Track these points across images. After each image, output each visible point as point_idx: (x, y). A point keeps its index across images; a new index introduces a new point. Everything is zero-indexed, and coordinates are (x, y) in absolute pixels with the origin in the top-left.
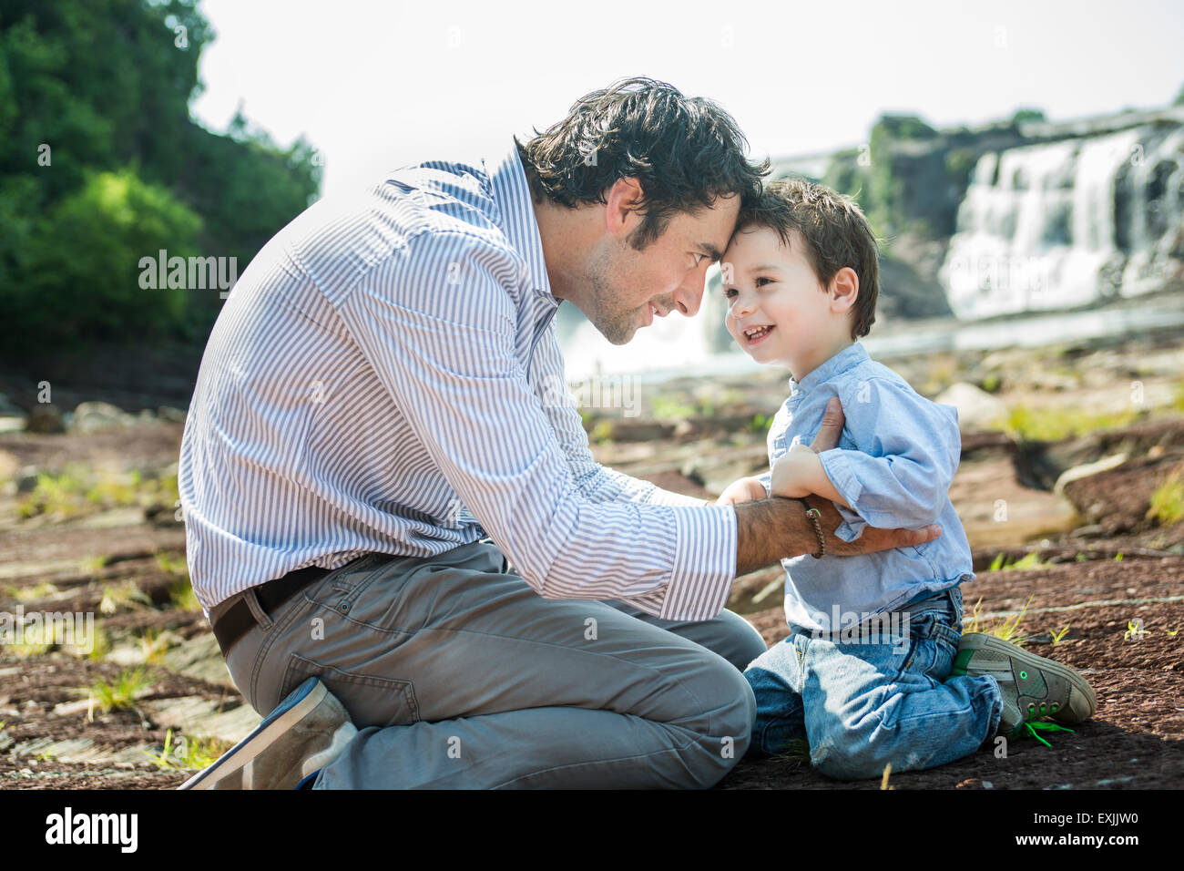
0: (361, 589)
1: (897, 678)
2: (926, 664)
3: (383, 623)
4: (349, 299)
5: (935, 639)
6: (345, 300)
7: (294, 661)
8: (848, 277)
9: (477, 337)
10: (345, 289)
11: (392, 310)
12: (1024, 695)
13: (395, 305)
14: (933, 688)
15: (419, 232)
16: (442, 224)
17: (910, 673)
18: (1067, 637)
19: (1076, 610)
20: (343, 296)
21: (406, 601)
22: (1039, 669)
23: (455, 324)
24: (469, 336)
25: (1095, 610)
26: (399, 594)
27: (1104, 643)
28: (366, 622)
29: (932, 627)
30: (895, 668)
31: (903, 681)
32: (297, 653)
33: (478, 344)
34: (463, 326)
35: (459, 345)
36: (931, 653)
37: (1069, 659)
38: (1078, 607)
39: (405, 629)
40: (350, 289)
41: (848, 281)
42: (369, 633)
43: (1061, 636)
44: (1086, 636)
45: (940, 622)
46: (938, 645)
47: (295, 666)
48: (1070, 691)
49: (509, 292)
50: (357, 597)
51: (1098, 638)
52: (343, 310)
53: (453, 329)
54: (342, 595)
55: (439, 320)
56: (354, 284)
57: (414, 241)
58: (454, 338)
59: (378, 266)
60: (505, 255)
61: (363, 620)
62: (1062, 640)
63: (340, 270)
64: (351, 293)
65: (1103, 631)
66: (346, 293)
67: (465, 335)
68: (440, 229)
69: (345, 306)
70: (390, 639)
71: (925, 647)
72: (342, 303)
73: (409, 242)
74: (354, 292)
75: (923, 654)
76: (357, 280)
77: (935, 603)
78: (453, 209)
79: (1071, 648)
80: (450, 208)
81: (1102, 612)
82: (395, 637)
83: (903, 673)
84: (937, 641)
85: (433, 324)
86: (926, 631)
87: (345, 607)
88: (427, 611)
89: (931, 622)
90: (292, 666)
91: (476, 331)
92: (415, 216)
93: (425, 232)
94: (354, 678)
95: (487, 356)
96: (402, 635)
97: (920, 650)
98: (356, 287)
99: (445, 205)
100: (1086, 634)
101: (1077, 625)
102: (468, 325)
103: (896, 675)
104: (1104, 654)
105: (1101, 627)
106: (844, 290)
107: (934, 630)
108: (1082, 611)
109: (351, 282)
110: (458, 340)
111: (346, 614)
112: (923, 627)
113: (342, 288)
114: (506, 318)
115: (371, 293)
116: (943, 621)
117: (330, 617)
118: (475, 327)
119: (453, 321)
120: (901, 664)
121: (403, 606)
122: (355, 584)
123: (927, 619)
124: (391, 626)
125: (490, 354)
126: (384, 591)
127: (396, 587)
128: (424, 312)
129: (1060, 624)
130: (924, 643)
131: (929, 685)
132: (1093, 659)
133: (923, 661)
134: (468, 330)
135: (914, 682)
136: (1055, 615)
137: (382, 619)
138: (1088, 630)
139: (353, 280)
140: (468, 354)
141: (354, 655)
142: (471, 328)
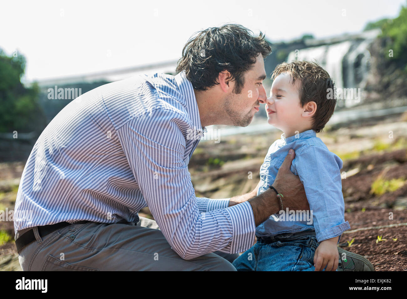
0: (80, 231)
1: (296, 263)
2: (307, 257)
3: (88, 245)
4: (123, 128)
5: (310, 247)
6: (121, 128)
7: (49, 258)
8: (313, 106)
9: (173, 153)
10: (121, 123)
11: (140, 136)
12: (346, 268)
13: (141, 135)
14: (310, 267)
15: (158, 108)
16: (167, 107)
17: (301, 261)
18: (354, 243)
19: (355, 232)
20: (120, 126)
21: (97, 237)
22: (352, 258)
23: (165, 147)
24: (170, 152)
25: (362, 232)
26: (95, 234)
27: (369, 245)
28: (81, 244)
29: (310, 242)
30: (296, 259)
31: (299, 264)
32: (51, 255)
33: (173, 156)
34: (169, 148)
35: (166, 155)
36: (309, 253)
37: (357, 252)
38: (356, 231)
39: (97, 247)
40: (123, 124)
41: (312, 107)
42: (82, 249)
43: (352, 242)
44: (361, 243)
45: (313, 240)
46: (312, 250)
47: (50, 260)
48: (364, 266)
49: (184, 136)
50: (78, 234)
51: (366, 243)
52: (119, 131)
53: (164, 149)
54: (72, 232)
55: (159, 144)
56: (126, 122)
57: (154, 111)
58: (164, 152)
59: (137, 117)
60: (188, 124)
61: (80, 243)
62: (352, 244)
63: (121, 115)
64: (124, 126)
65: (367, 241)
66: (122, 125)
67: (169, 151)
68: (166, 109)
69: (120, 130)
70: (90, 252)
71: (306, 251)
72: (119, 129)
73: (153, 111)
74: (125, 126)
75: (306, 253)
76: (127, 121)
77: (312, 233)
78: (170, 100)
79: (357, 248)
80: (168, 99)
81: (366, 233)
82: (93, 251)
83: (299, 261)
84: (311, 248)
85: (156, 145)
86: (307, 243)
87: (73, 237)
88: (106, 240)
89: (310, 240)
90: (48, 260)
91: (173, 151)
92: (156, 101)
93: (159, 108)
94: (74, 267)
95: (175, 161)
96: (96, 250)
97: (305, 252)
98: (126, 124)
99: (167, 98)
100: (361, 242)
101: (357, 238)
102: (170, 148)
103: (296, 262)
104: (370, 249)
105: (366, 238)
106: (310, 110)
107: (311, 243)
108: (357, 232)
109: (124, 121)
110: (166, 153)
111: (73, 240)
112: (307, 241)
113: (120, 122)
114: (183, 146)
115: (132, 128)
116: (314, 240)
117: (66, 241)
118: (173, 149)
119: (165, 145)
120: (297, 257)
121: (96, 239)
122: (78, 228)
123: (308, 238)
124: (91, 246)
125: (177, 160)
126: (89, 232)
127: (94, 231)
128: (153, 140)
129: (350, 238)
130: (306, 249)
131: (309, 266)
132: (366, 251)
133: (306, 256)
134: (170, 150)
135: (303, 265)
136: (347, 235)
137: (88, 243)
138: (361, 240)
139: (125, 121)
140: (169, 159)
141: (75, 258)
142: (172, 149)
